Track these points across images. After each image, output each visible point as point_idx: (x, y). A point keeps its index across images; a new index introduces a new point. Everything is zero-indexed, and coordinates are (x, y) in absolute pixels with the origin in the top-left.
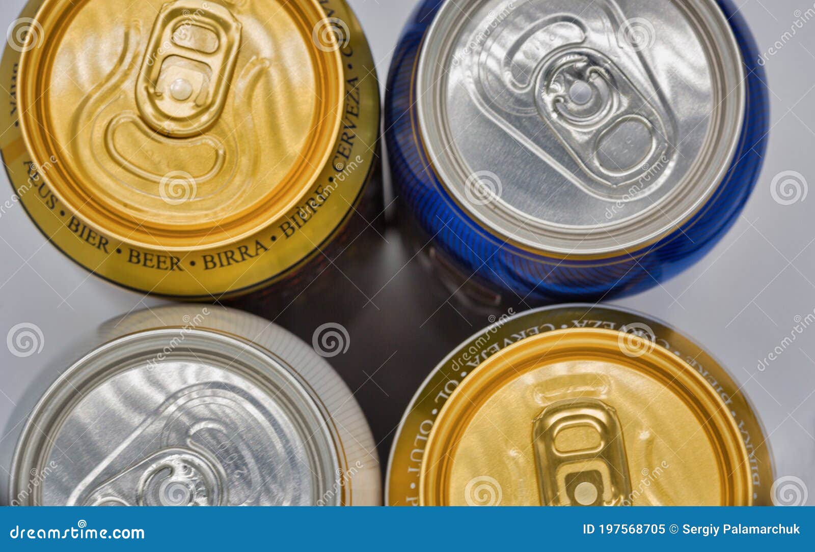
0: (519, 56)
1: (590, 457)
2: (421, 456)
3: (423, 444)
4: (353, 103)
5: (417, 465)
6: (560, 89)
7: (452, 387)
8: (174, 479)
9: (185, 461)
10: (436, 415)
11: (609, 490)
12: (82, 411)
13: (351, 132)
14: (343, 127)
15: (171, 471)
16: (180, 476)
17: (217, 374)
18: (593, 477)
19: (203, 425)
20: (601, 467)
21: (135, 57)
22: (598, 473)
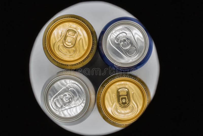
0: (117, 37)
1: (125, 95)
2: (101, 94)
3: (101, 92)
4: (93, 43)
5: (101, 95)
6: (122, 43)
7: (106, 85)
8: (66, 96)
9: (68, 94)
10: (104, 88)
11: (127, 100)
12: (55, 85)
13: (93, 47)
14: (92, 47)
15: (66, 95)
16: (68, 96)
17: (73, 82)
18: (125, 98)
19: (71, 89)
20: (126, 97)
21: (63, 36)
22: (126, 98)
